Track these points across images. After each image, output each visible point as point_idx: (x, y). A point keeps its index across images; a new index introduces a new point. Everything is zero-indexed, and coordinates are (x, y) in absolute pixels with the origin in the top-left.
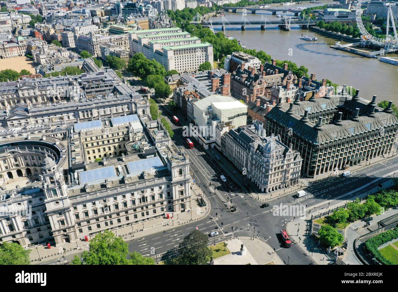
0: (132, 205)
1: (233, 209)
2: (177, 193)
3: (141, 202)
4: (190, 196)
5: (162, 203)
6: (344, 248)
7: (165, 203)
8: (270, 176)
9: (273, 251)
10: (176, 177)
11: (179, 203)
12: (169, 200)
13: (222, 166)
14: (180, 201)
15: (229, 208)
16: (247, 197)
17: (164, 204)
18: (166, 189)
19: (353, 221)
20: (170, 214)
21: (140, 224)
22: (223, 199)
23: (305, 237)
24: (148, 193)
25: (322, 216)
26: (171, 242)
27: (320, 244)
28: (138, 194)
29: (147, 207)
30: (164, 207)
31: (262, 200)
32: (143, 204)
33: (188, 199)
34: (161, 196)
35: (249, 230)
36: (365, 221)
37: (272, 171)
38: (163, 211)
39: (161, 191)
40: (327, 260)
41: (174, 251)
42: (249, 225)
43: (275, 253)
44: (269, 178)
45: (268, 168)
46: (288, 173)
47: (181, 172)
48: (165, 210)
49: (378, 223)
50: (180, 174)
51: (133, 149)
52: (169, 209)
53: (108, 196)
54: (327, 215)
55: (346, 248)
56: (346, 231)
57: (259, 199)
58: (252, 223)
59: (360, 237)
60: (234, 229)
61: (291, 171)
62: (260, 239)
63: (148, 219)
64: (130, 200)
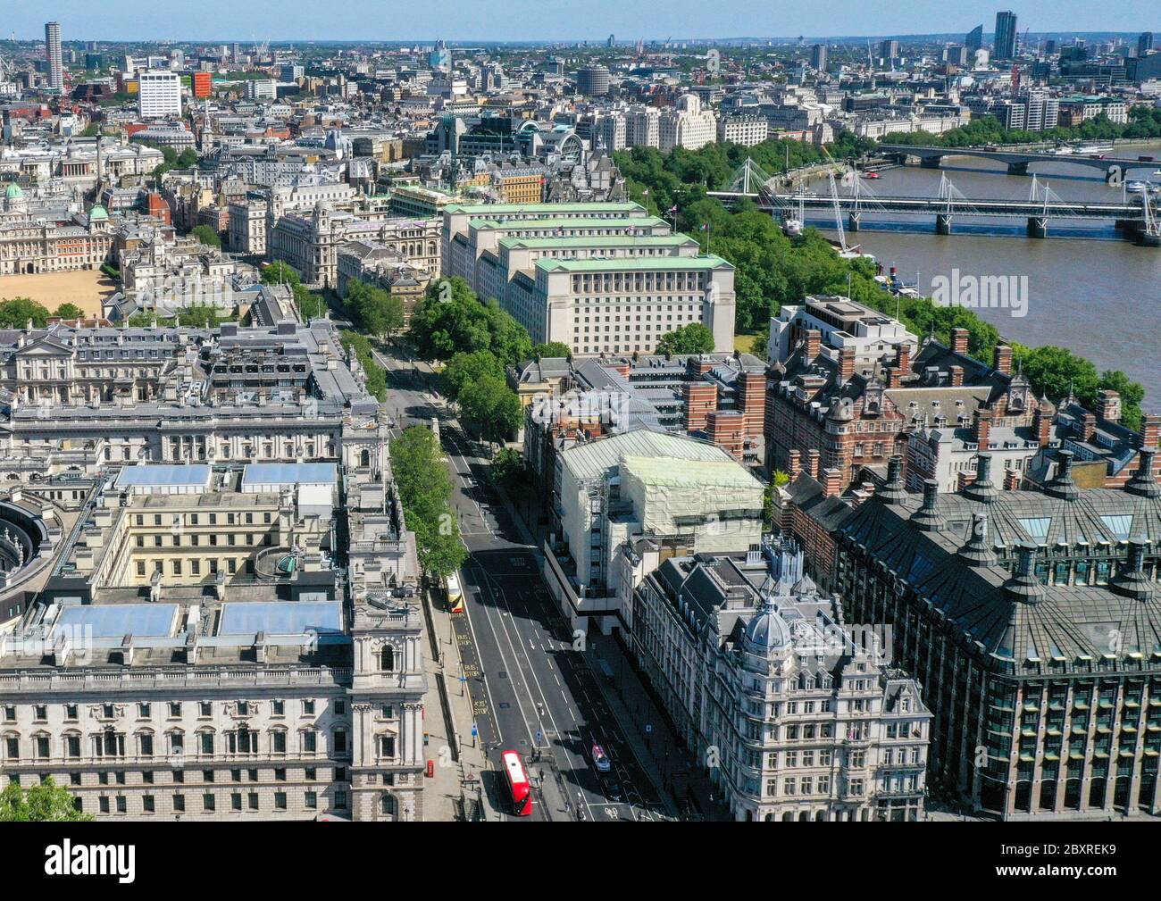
0: (201, 754)
2: (370, 743)
3: (232, 750)
4: (418, 765)
5: (311, 774)
7: (325, 775)
8: (766, 756)
10: (368, 675)
11: (372, 787)
12: (340, 766)
13: (613, 702)
14: (380, 778)
17: (319, 780)
18: (329, 720)
24: (262, 718)
28: (225, 713)
29: (253, 775)
30: (318, 789)
32: (239, 757)
33: (411, 776)
34: (310, 740)
37: (776, 736)
38: (314, 806)
39: (311, 722)
44: (765, 765)
45: (755, 718)
46: (860, 762)
47: (387, 659)
50: (384, 668)
51: (278, 571)
53: (122, 695)
61: (874, 758)
64: (196, 732)
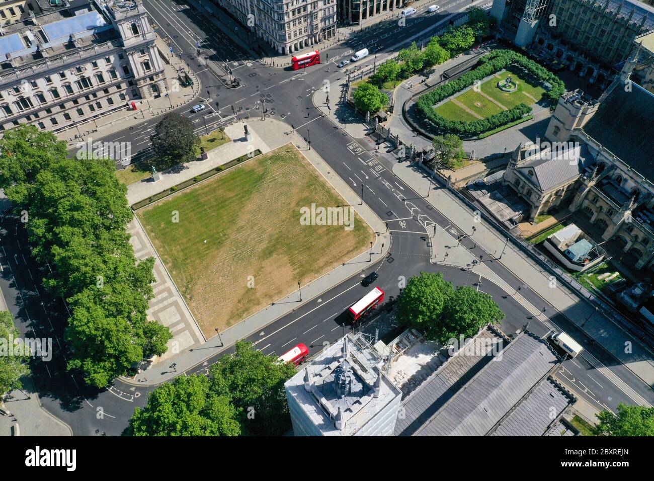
0: (68, 94)
1: (235, 84)
2: (139, 67)
4: (161, 69)
5: (119, 87)
6: (389, 113)
7: (124, 86)
9: (291, 129)
10: (129, 38)
11: (146, 84)
12: (130, 80)
14: (148, 79)
15: (230, 83)
16: (257, 64)
17: (123, 88)
18: (119, 62)
19: (407, 78)
20: (137, 103)
21: (90, 122)
22: (220, 72)
23: (337, 107)
24: (89, 72)
25: (365, 75)
26: (142, 139)
27: (358, 111)
28: (72, 74)
29: (95, 95)
30: (124, 92)
31: (279, 66)
32: (85, 90)
33: (160, 75)
34: (113, 73)
35: (259, 108)
36: (424, 75)
38: (125, 99)
39: (111, 66)
40: (364, 130)
41: (149, 150)
42: (259, 102)
43: (295, 132)
47: (135, 30)
48: (127, 97)
49: (441, 76)
50: (135, 34)
51: (52, 5)
52: (134, 96)
54: (372, 74)
55: (392, 112)
56: (395, 92)
57: (275, 65)
58: (264, 98)
59: (413, 96)
60: (236, 110)
62: (275, 118)
63: (102, 114)
64: (62, 86)
